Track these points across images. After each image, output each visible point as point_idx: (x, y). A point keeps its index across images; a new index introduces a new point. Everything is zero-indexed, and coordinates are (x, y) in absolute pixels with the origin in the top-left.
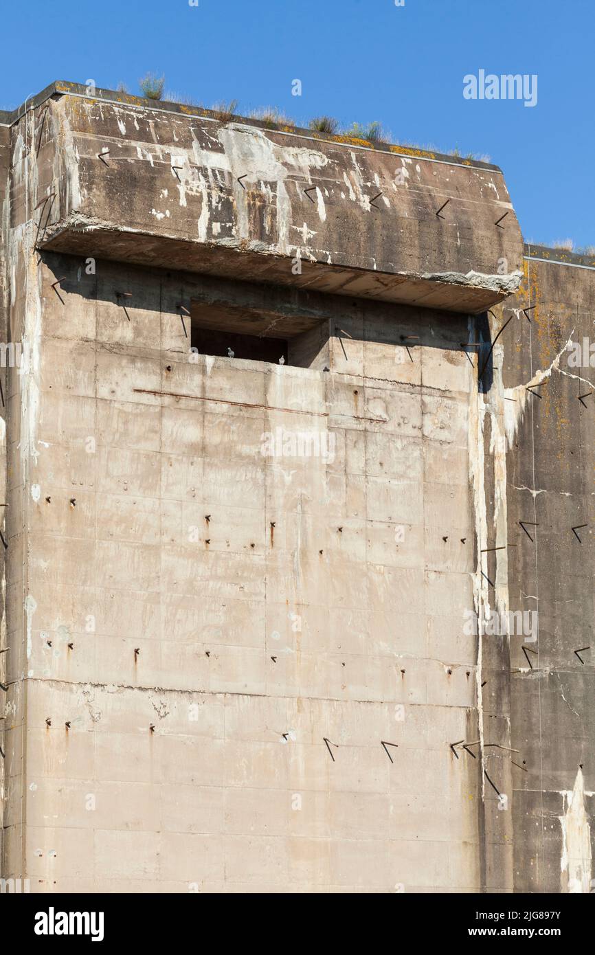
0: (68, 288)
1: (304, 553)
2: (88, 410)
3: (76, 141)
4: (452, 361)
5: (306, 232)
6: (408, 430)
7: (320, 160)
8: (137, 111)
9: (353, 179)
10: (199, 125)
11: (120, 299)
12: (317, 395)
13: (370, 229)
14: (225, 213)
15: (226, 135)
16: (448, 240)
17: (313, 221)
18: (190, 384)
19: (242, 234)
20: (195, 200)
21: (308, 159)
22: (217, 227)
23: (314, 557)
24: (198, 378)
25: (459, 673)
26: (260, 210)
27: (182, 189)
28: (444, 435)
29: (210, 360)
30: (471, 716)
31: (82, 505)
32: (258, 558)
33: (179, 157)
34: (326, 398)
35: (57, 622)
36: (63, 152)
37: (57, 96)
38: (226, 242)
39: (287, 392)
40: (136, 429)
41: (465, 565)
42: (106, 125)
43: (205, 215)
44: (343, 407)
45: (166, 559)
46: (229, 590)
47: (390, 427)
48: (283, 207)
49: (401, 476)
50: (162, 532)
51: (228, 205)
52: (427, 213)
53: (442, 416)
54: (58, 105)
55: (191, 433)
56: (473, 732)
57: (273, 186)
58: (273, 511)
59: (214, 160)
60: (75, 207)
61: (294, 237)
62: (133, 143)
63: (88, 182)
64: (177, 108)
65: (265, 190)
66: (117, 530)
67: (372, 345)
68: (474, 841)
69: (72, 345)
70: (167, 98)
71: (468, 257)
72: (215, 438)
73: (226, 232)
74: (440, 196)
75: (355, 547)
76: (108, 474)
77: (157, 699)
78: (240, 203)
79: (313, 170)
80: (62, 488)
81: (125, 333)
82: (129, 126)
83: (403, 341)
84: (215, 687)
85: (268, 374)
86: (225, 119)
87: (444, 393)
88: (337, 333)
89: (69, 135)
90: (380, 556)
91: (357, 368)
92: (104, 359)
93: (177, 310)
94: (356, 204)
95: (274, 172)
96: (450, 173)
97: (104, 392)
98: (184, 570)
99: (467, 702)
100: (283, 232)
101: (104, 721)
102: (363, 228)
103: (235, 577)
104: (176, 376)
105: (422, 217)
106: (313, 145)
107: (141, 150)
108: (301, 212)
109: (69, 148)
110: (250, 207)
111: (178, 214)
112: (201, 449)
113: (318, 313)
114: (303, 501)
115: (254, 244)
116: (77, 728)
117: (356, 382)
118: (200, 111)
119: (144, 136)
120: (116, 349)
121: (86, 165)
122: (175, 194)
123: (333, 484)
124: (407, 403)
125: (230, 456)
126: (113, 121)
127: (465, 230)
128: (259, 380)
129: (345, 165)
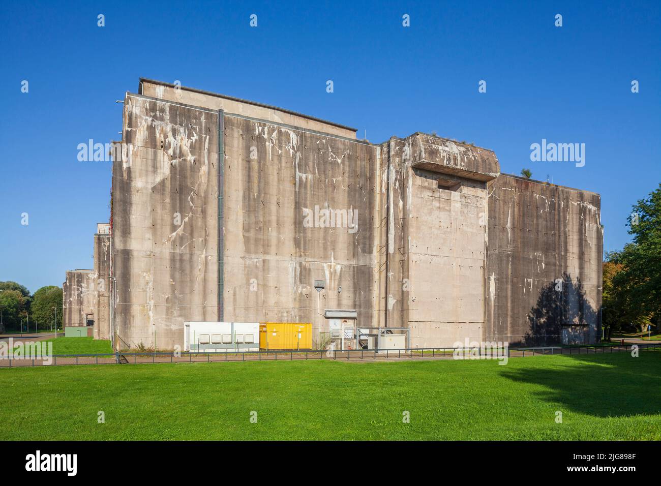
0: (416, 175)
1: (456, 229)
2: (420, 199)
3: (423, 144)
4: (482, 191)
5: (463, 164)
6: (474, 205)
7: (464, 150)
8: (432, 138)
9: (470, 153)
10: (443, 141)
11: (426, 177)
12: (459, 198)
13: (474, 164)
14: (449, 160)
15: (447, 143)
16: (487, 166)
17: (464, 162)
18: (437, 195)
19: (452, 164)
20: (444, 157)
21: (463, 149)
22: (448, 162)
23: (458, 230)
24: (439, 194)
25: (482, 253)
26: (455, 159)
27: (442, 154)
28: (481, 206)
29: (441, 190)
30: (484, 261)
31: (419, 219)
32: (449, 230)
33: (441, 148)
34: (461, 198)
35: (414, 241)
36: (420, 146)
37: (418, 135)
38: (449, 166)
39: (454, 197)
40: (428, 204)
41: (483, 232)
42: (427, 141)
43: (446, 160)
44: (464, 200)
45: (433, 230)
46: (444, 236)
47: (471, 204)
48: (459, 159)
49: (473, 214)
50: (432, 224)
51: (449, 158)
52: (484, 161)
53: (480, 202)
54: (418, 137)
55: (438, 205)
56: (484, 264)
57: (457, 154)
58: (451, 220)
59: (447, 149)
60: (423, 157)
61: (461, 165)
62: (433, 145)
63: (425, 152)
64: (439, 138)
65: (456, 155)
66: (425, 224)
67: (469, 188)
68: (484, 285)
69: (417, 186)
70: (437, 136)
71: (490, 170)
72: (442, 206)
73: (449, 163)
74: (486, 157)
75: (465, 228)
76: (423, 212)
77: (431, 257)
78: (452, 158)
79: (463, 151)
80: (415, 215)
81: (426, 184)
82: (431, 141)
83: (474, 187)
84: (441, 255)
85: (451, 193)
86: (447, 140)
87: (481, 198)
88: (463, 185)
89: (421, 143)
90: (469, 230)
91: (466, 192)
92: (423, 189)
93: (436, 179)
94: (471, 158)
95: (457, 152)
96: (486, 153)
97: (423, 196)
98: (436, 232)
99: (483, 259)
100: (459, 164)
101: (422, 261)
102: (473, 163)
103: (444, 234)
104: (435, 193)
105: (483, 161)
106: (463, 146)
107: (434, 147)
108: (462, 160)
109: (421, 145)
110: (454, 158)
111: (441, 159)
112: (439, 208)
113: (460, 181)
114: (456, 219)
115: (454, 166)
116: (417, 262)
117: (466, 195)
118: (443, 139)
119: (434, 143)
120: (425, 187)
121: (425, 149)
122: (440, 155)
123: (462, 215)
124: (474, 199)
125: (444, 209)
126: (428, 140)
127: (490, 164)
128: (449, 194)
129: (469, 151)
